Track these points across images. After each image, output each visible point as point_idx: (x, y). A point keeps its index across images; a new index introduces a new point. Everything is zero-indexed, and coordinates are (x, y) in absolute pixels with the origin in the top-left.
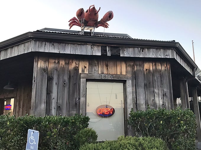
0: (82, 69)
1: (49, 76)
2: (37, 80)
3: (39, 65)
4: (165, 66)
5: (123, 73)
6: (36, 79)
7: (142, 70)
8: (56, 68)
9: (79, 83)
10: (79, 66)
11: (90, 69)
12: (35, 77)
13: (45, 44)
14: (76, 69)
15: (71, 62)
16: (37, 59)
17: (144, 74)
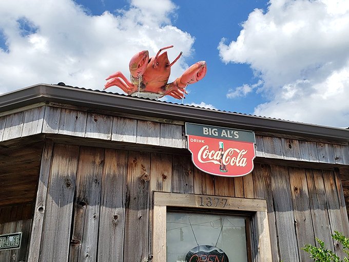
0: (158, 181)
1: (79, 198)
2: (46, 205)
3: (54, 170)
4: (332, 181)
5: (247, 195)
6: (44, 203)
7: (287, 189)
8: (96, 177)
9: (151, 215)
10: (150, 173)
11: (175, 182)
12: (41, 198)
13: (77, 117)
14: (144, 182)
15: (132, 164)
16: (50, 154)
17: (292, 199)
